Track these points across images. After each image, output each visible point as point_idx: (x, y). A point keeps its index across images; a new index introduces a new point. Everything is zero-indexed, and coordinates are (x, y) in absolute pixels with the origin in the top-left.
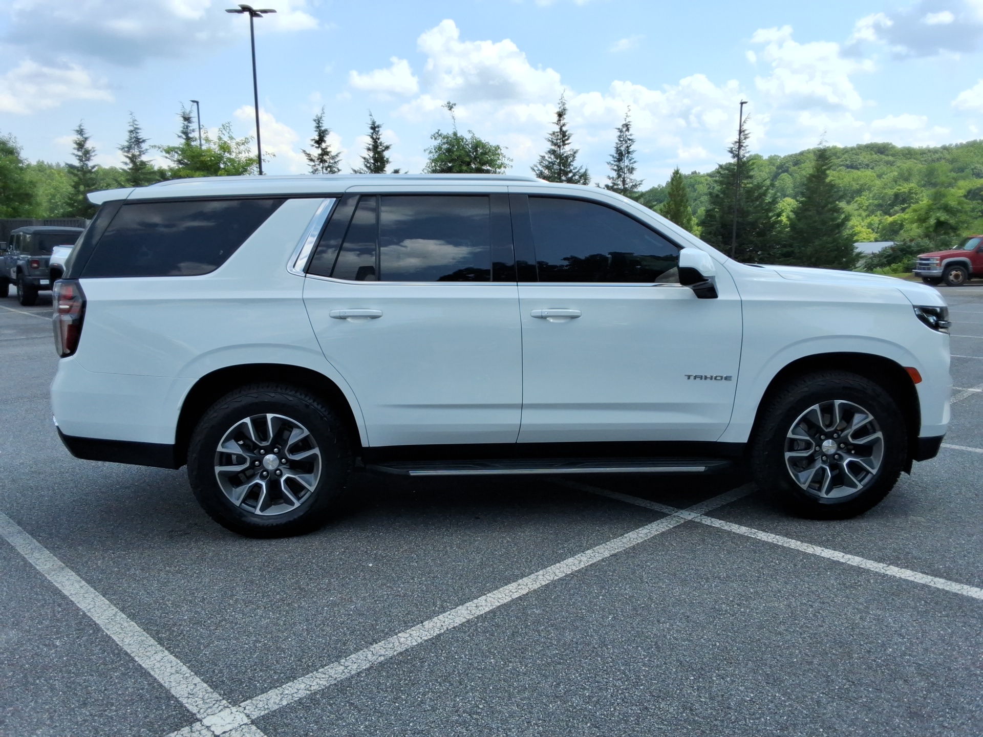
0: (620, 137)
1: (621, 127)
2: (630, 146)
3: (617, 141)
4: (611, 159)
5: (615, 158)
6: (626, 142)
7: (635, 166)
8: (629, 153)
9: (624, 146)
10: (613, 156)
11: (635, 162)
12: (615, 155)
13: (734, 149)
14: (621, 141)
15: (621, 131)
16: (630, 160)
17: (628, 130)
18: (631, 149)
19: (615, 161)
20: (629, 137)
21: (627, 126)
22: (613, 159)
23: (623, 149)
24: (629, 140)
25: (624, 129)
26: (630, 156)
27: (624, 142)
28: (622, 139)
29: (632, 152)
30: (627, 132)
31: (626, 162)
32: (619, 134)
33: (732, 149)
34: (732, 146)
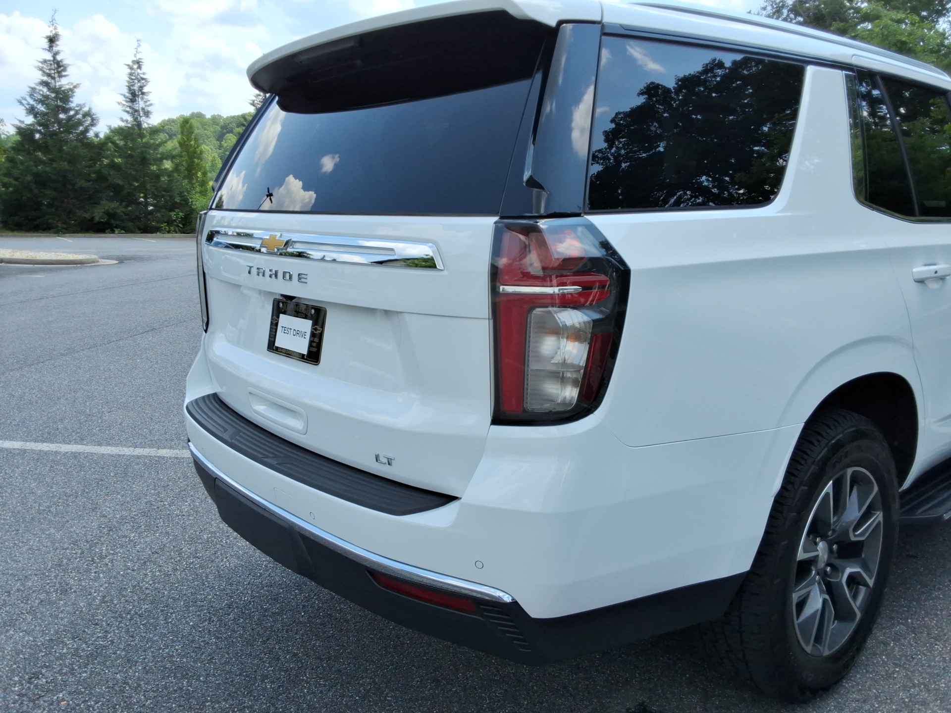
0: (131, 74)
1: (131, 64)
2: (145, 86)
3: (128, 79)
4: (122, 99)
5: (127, 98)
6: (139, 81)
7: (150, 109)
8: (143, 94)
9: (136, 85)
10: (124, 96)
11: (151, 105)
12: (127, 95)
13: (256, 102)
14: (132, 79)
15: (131, 68)
16: (146, 102)
17: (140, 67)
18: (145, 90)
19: (127, 102)
20: (142, 76)
21: (138, 63)
22: (125, 99)
23: (136, 88)
24: (143, 79)
25: (135, 67)
26: (145, 97)
27: (136, 81)
28: (133, 77)
29: (147, 92)
30: (139, 71)
31: (140, 104)
32: (129, 71)
33: (254, 101)
34: (254, 98)
